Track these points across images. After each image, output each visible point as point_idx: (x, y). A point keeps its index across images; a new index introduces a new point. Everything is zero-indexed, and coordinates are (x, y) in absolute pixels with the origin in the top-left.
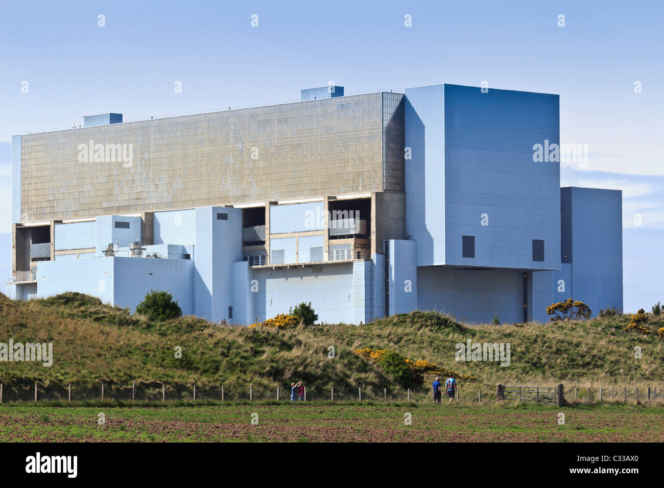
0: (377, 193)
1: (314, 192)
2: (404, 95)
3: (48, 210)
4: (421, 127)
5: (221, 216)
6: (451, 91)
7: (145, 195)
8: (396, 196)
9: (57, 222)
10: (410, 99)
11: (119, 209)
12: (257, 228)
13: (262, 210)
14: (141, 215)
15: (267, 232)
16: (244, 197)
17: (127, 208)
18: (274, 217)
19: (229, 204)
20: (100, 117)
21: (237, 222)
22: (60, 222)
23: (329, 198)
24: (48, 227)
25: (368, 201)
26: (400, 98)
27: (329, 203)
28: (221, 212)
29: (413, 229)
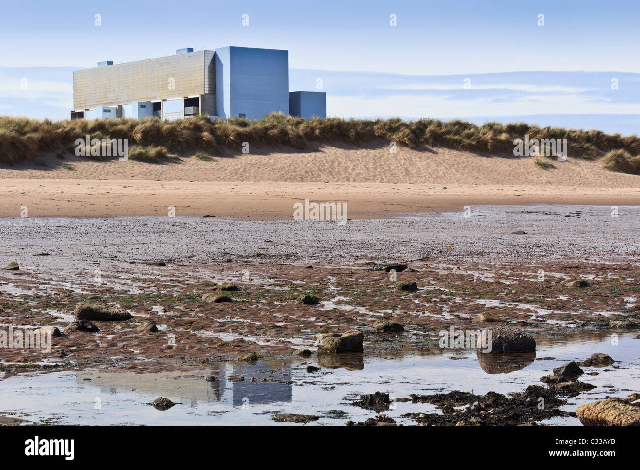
0: (202, 95)
1: (179, 95)
2: (215, 52)
3: (83, 105)
4: (222, 65)
5: (142, 106)
6: (233, 50)
7: (118, 97)
8: (211, 96)
9: (86, 110)
10: (217, 53)
11: (109, 104)
12: (159, 111)
13: (160, 103)
14: (116, 106)
15: (162, 113)
16: (154, 98)
17: (112, 103)
18: (164, 106)
19: (148, 101)
20: (103, 63)
21: (150, 108)
22: (88, 110)
23: (184, 97)
24: (83, 112)
25: (198, 98)
26: (214, 53)
27: (185, 100)
28: (142, 104)
29: (219, 112)
